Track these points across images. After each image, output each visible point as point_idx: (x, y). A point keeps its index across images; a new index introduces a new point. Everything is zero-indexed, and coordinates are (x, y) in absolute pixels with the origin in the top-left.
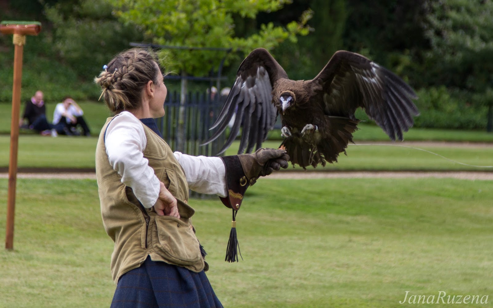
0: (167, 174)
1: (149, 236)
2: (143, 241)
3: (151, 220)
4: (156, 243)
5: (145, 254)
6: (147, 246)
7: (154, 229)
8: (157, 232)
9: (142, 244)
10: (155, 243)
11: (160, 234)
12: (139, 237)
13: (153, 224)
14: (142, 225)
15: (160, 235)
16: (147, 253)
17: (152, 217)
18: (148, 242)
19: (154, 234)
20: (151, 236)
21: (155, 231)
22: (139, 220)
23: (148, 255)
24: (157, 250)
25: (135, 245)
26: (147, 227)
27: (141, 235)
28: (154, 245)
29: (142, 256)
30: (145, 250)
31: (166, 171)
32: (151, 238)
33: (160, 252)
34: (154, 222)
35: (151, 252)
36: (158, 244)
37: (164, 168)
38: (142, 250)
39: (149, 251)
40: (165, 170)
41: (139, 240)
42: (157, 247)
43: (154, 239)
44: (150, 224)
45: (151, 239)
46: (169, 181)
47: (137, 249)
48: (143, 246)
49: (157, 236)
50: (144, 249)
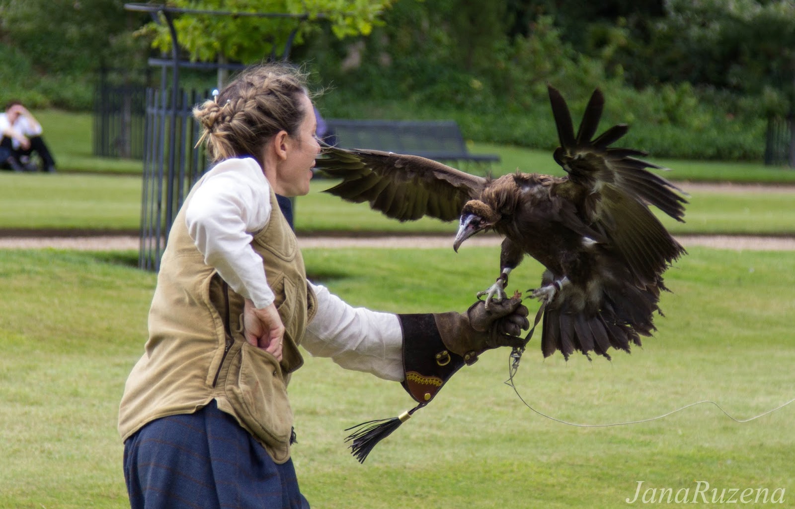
0: (283, 285)
1: (223, 368)
2: (212, 373)
3: (235, 345)
4: (233, 384)
5: (207, 395)
6: (215, 384)
7: (235, 361)
8: (238, 368)
9: (208, 378)
10: (230, 384)
11: (243, 372)
12: (207, 365)
13: (235, 353)
14: (216, 346)
15: (244, 374)
16: (213, 395)
17: (238, 342)
18: (220, 379)
19: (232, 369)
20: (228, 370)
21: (235, 365)
22: (215, 337)
23: (212, 398)
24: (231, 396)
25: (195, 377)
26: (225, 353)
27: (210, 363)
28: (228, 387)
29: (202, 396)
30: (210, 389)
31: (283, 280)
32: (227, 373)
33: (233, 401)
34: (238, 351)
35: (218, 395)
36: (235, 388)
37: (283, 274)
38: (206, 388)
39: (217, 393)
40: (284, 277)
41: (206, 370)
42: (231, 390)
43: (231, 377)
44: (231, 351)
45: (226, 376)
46: (284, 297)
47: (197, 383)
48: (210, 381)
49: (237, 373)
50: (209, 386)
